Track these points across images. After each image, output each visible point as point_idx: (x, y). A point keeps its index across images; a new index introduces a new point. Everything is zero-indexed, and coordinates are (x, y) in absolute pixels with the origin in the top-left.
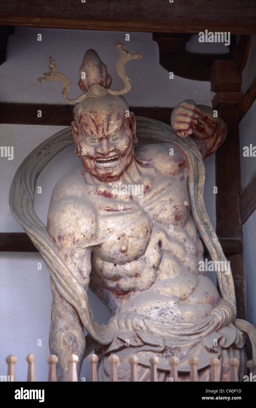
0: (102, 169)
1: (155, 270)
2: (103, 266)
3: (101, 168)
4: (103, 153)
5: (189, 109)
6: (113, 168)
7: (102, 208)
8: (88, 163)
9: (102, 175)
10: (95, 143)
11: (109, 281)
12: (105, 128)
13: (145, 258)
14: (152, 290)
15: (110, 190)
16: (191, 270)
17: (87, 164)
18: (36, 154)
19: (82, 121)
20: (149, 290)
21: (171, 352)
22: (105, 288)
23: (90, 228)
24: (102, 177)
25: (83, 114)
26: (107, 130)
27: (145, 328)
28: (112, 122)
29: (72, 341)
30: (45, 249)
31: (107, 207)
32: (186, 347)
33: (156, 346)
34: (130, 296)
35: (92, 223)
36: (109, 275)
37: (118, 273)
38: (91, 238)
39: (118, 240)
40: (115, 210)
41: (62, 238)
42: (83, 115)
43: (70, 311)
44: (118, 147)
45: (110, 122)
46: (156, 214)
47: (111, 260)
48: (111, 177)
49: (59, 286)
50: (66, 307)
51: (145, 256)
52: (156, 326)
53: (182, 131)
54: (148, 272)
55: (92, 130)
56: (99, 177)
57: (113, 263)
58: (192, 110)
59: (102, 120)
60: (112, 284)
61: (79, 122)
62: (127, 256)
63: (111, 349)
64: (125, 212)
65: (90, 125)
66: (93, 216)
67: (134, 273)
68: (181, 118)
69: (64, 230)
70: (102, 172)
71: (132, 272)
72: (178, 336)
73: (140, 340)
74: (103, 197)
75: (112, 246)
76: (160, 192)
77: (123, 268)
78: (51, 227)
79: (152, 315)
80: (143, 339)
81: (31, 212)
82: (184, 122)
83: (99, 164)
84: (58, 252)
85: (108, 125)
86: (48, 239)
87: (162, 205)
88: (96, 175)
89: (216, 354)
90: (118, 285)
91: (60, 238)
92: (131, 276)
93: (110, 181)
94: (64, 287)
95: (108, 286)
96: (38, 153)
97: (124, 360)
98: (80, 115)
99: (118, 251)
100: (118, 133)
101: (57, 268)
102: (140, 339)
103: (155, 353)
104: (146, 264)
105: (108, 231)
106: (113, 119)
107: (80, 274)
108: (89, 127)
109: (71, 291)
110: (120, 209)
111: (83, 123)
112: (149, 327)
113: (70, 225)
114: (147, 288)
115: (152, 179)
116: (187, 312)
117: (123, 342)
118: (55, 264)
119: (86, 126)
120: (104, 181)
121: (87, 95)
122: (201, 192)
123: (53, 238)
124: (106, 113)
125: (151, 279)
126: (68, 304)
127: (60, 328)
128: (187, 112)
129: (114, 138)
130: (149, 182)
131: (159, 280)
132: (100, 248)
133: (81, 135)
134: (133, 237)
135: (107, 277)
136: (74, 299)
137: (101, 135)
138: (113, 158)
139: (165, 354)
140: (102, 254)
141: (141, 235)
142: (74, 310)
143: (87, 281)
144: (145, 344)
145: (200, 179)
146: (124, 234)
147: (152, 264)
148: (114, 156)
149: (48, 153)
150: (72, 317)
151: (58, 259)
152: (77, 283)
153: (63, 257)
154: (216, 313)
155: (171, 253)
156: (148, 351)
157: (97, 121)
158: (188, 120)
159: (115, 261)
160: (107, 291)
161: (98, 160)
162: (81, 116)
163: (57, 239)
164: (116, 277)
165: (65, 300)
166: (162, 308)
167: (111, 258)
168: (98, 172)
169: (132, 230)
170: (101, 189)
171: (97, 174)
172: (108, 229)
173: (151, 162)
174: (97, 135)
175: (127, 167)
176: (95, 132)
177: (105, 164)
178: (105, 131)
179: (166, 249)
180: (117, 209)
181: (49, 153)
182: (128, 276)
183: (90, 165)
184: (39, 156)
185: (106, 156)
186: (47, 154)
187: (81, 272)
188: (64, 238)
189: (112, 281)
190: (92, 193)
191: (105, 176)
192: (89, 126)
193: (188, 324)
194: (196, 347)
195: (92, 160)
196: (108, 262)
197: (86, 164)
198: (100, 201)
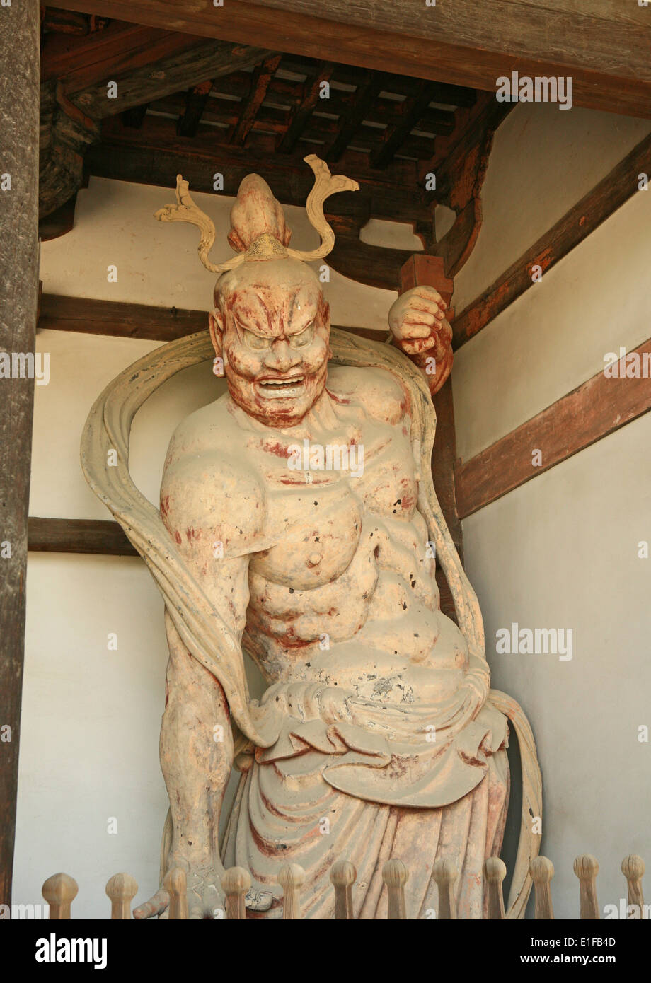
0: (272, 401)
1: (365, 602)
2: (266, 593)
3: (269, 400)
4: (278, 368)
5: (431, 300)
6: (293, 400)
7: (274, 477)
8: (243, 389)
9: (272, 413)
10: (262, 348)
11: (273, 621)
12: (285, 319)
13: (349, 579)
14: (358, 641)
15: (286, 443)
16: (426, 601)
17: (241, 391)
18: (130, 378)
19: (238, 303)
20: (353, 640)
21: (400, 765)
22: (263, 632)
23: (252, 517)
24: (271, 417)
25: (240, 290)
26: (289, 322)
27: (348, 718)
28: (299, 308)
29: (210, 748)
30: (158, 556)
31: (283, 475)
32: (427, 755)
33: (375, 755)
34: (312, 649)
35: (257, 507)
36: (279, 609)
37: (296, 607)
38: (254, 535)
39: (304, 543)
40: (299, 483)
41: (196, 534)
42: (240, 292)
43: (207, 687)
44: (307, 358)
45: (294, 307)
46: (370, 494)
47: (285, 581)
48: (288, 419)
49: (187, 635)
50: (200, 678)
51: (350, 574)
52: (371, 714)
53: (416, 341)
54: (353, 606)
55: (260, 321)
56: (265, 417)
57: (287, 586)
58: (436, 302)
59: (279, 302)
60: (280, 627)
61: (230, 307)
62: (318, 573)
63: (276, 754)
64: (316, 486)
65: (256, 311)
66: (258, 491)
67: (328, 607)
68: (416, 316)
69: (200, 519)
70: (271, 407)
71: (324, 606)
72: (413, 735)
73: (340, 742)
74: (274, 456)
75: (293, 553)
76: (376, 452)
77: (306, 597)
78: (171, 511)
79: (361, 692)
80: (347, 741)
81: (124, 481)
82: (422, 324)
83: (265, 391)
84: (185, 563)
85: (291, 313)
86: (165, 535)
87: (381, 477)
88: (258, 412)
89: (482, 767)
90: (292, 630)
91: (190, 534)
92: (319, 614)
93: (284, 427)
94: (198, 637)
95: (271, 630)
96: (133, 375)
97: (307, 780)
98: (232, 293)
99: (303, 564)
100: (308, 331)
101: (182, 595)
102: (343, 740)
103: (371, 769)
104: (350, 589)
105: (286, 523)
106: (302, 303)
107: (231, 610)
108: (254, 315)
109: (212, 646)
110: (307, 481)
111: (240, 307)
112: (356, 714)
113: (213, 510)
114: (349, 636)
115: (360, 427)
116: (426, 686)
117: (302, 744)
118: (181, 587)
119: (247, 313)
120: (272, 426)
121: (245, 257)
122: (427, 459)
123: (174, 534)
124: (289, 289)
125: (358, 619)
126: (205, 672)
127: (186, 722)
128: (427, 305)
129: (301, 341)
130: (355, 432)
131: (372, 620)
132: (267, 557)
133: (233, 334)
134: (333, 538)
135: (272, 613)
136: (217, 661)
137: (276, 331)
138: (295, 380)
139: (389, 771)
140: (268, 570)
141: (347, 535)
142: (216, 683)
143: (242, 624)
144: (350, 749)
145: (427, 435)
146: (315, 530)
147: (362, 592)
148: (297, 376)
149: (151, 377)
150: (211, 697)
151: (186, 578)
152: (225, 629)
153: (196, 574)
154: (472, 685)
155: (395, 569)
156: (358, 764)
157: (269, 303)
158: (430, 320)
159: (294, 584)
160: (267, 637)
161: (264, 382)
162: (235, 296)
163: (184, 537)
164: (291, 614)
165: (197, 663)
166: (381, 678)
167: (286, 578)
168: (263, 406)
169: (332, 523)
170: (269, 440)
171: (261, 410)
172: (286, 520)
173: (353, 395)
174: (269, 331)
175: (316, 400)
176: (265, 326)
177: (277, 391)
178: (285, 324)
179: (387, 562)
180: (302, 481)
181: (153, 377)
182: (315, 613)
183: (248, 392)
184: (134, 381)
185: (283, 375)
186: (150, 379)
187: (231, 605)
188: (199, 535)
189: (281, 621)
190: (254, 446)
191: (276, 415)
192: (253, 313)
193: (431, 710)
194: (444, 754)
195: (252, 384)
196: (277, 584)
197: (237, 390)
198: (268, 463)
